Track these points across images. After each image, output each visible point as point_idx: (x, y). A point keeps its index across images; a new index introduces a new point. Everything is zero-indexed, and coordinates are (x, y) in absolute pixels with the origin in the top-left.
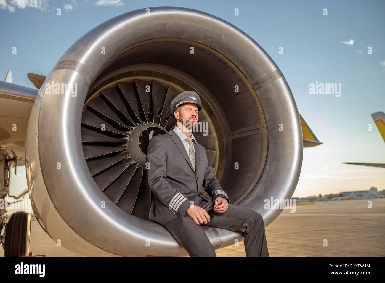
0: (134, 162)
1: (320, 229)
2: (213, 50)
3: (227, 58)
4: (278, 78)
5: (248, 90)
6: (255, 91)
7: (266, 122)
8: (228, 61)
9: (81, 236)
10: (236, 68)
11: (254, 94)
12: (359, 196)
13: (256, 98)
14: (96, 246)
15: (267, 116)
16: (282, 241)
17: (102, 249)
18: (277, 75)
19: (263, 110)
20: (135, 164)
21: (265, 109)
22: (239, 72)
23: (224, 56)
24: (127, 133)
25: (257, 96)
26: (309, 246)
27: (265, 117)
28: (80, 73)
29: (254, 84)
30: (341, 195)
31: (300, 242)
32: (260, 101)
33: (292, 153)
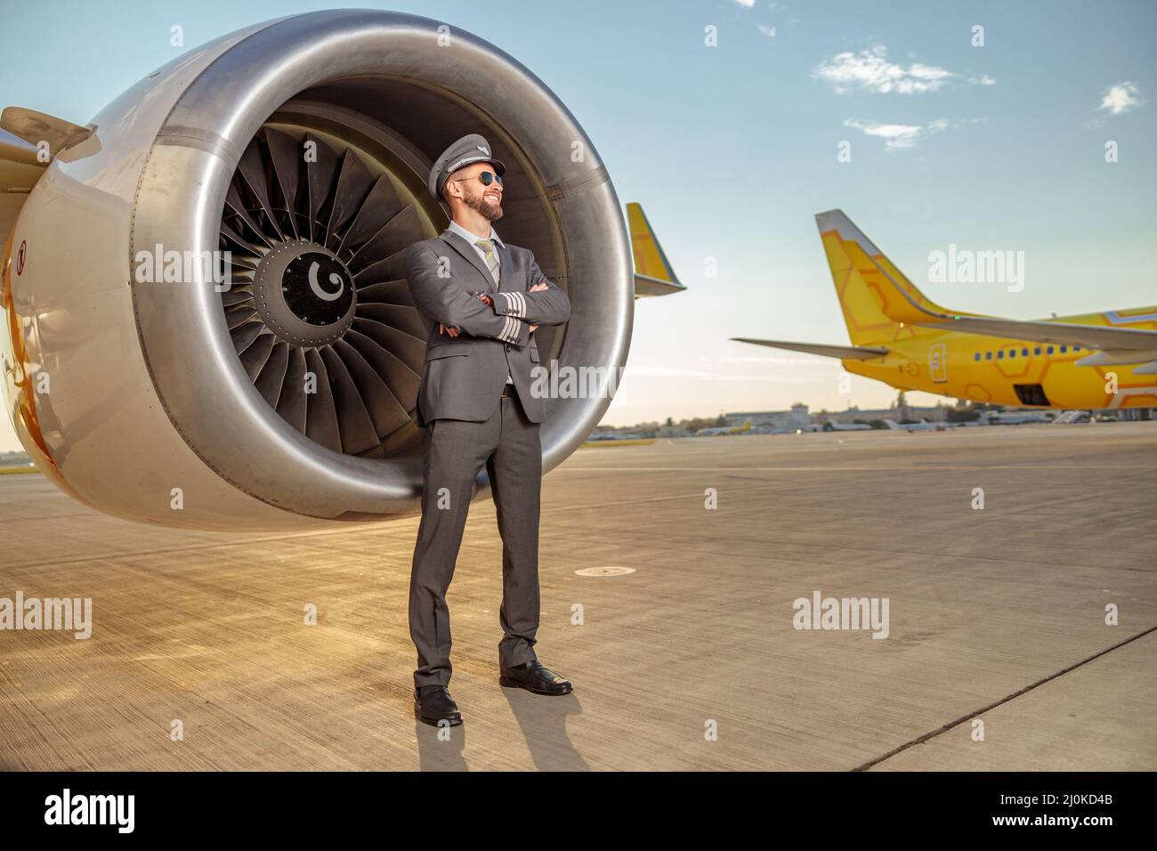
0: (269, 331)
1: (654, 499)
2: (472, 107)
3: (500, 126)
4: (600, 184)
5: (537, 197)
6: (552, 200)
7: (568, 267)
8: (503, 133)
9: (223, 476)
10: (516, 149)
11: (549, 208)
12: (764, 424)
13: (552, 214)
14: (251, 494)
15: (572, 256)
16: (566, 523)
17: (263, 500)
18: (598, 177)
19: (564, 242)
20: (268, 336)
21: (569, 239)
22: (522, 156)
23: (495, 121)
24: (247, 260)
25: (555, 212)
26: (626, 531)
27: (567, 258)
28: (224, 160)
29: (550, 187)
30: (721, 422)
31: (608, 525)
32: (559, 223)
33: (612, 334)
